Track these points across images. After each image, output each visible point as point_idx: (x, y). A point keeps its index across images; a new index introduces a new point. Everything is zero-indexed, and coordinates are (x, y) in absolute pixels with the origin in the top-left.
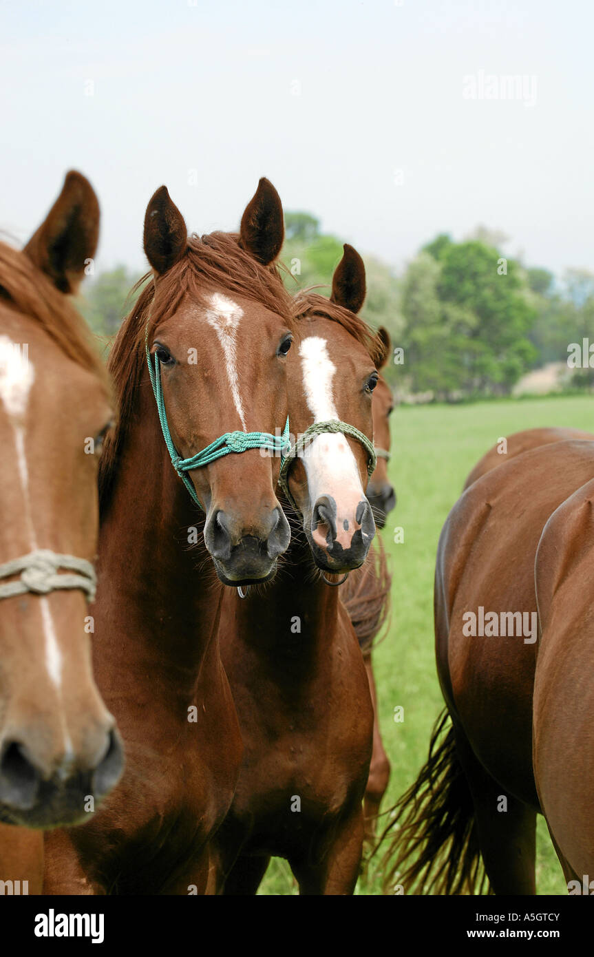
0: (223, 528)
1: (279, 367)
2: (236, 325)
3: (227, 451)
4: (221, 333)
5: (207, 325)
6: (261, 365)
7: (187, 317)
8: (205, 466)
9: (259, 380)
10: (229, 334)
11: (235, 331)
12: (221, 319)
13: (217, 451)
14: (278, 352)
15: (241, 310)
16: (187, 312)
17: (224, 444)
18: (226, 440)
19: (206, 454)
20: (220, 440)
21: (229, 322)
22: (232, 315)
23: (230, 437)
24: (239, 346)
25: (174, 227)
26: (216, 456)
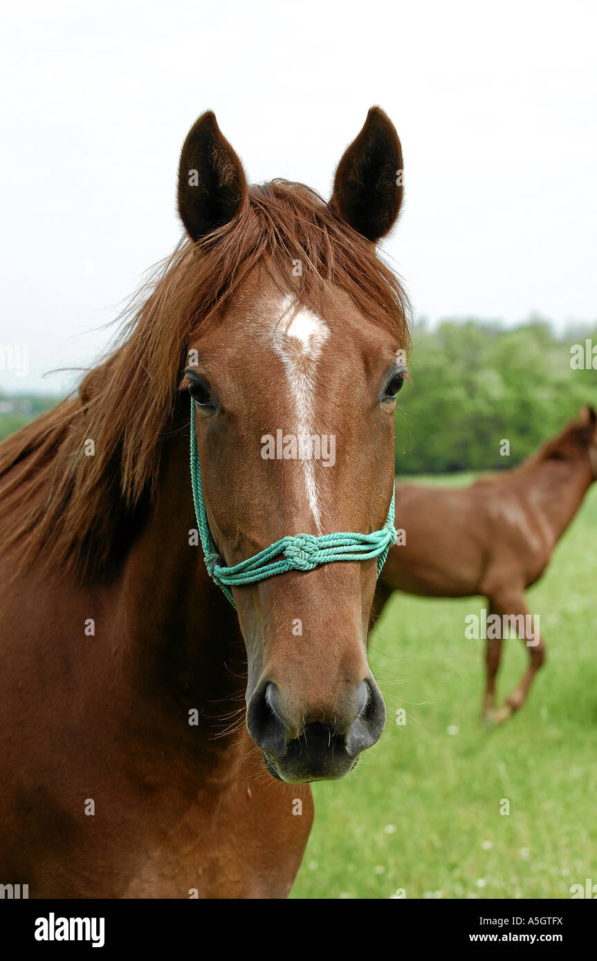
0: (275, 711)
1: (382, 421)
2: (316, 354)
3: (286, 568)
4: (291, 367)
5: (271, 353)
6: (353, 424)
7: (239, 336)
8: (254, 584)
9: (348, 448)
10: (305, 372)
11: (313, 366)
12: (294, 344)
13: (272, 565)
14: (381, 394)
15: (326, 329)
16: (241, 327)
17: (280, 556)
18: (284, 550)
19: (254, 565)
20: (274, 548)
21: (306, 349)
22: (312, 337)
23: (292, 543)
24: (319, 392)
25: (227, 178)
26: (270, 572)
